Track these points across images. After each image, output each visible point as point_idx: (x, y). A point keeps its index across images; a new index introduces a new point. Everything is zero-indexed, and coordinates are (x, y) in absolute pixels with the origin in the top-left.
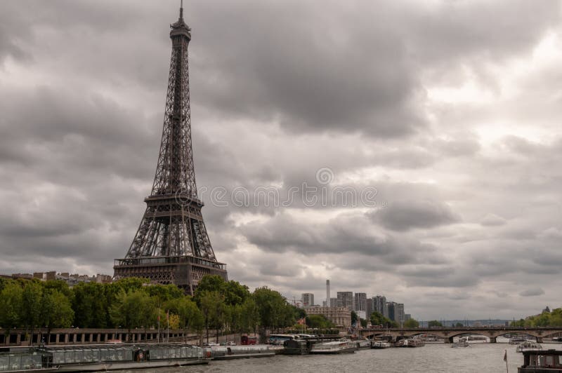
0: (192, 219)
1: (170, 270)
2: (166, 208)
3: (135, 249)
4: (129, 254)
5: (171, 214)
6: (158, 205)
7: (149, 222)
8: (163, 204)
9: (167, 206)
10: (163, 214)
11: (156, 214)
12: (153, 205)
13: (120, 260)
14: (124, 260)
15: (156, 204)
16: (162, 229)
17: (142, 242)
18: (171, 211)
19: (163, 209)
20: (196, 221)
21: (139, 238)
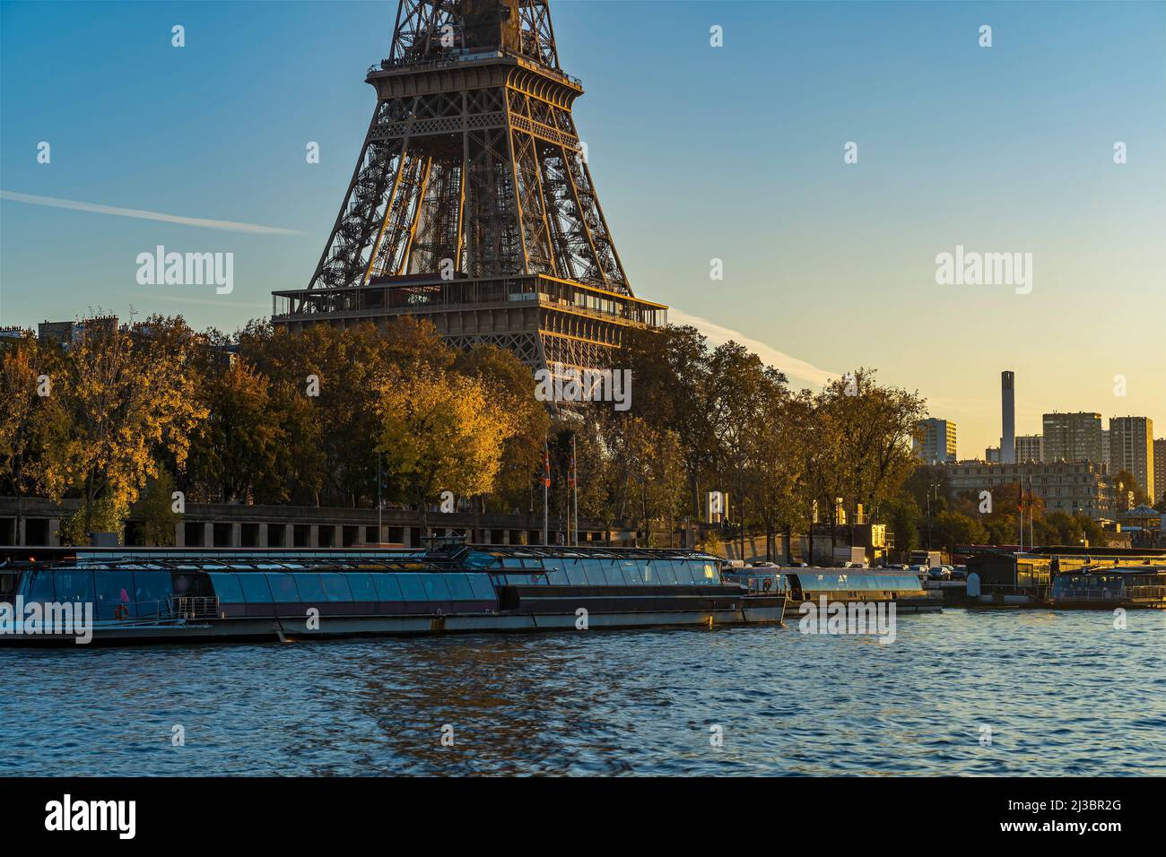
0: (541, 145)
1: (471, 330)
2: (446, 105)
3: (342, 256)
4: (322, 271)
5: (464, 124)
6: (417, 91)
7: (389, 158)
8: (437, 88)
9: (453, 95)
10: (439, 126)
11: (412, 124)
12: (399, 93)
13: (292, 295)
14: (304, 295)
15: (411, 90)
16: (433, 183)
17: (367, 233)
18: (465, 114)
19: (435, 107)
20: (557, 151)
21: (355, 214)
